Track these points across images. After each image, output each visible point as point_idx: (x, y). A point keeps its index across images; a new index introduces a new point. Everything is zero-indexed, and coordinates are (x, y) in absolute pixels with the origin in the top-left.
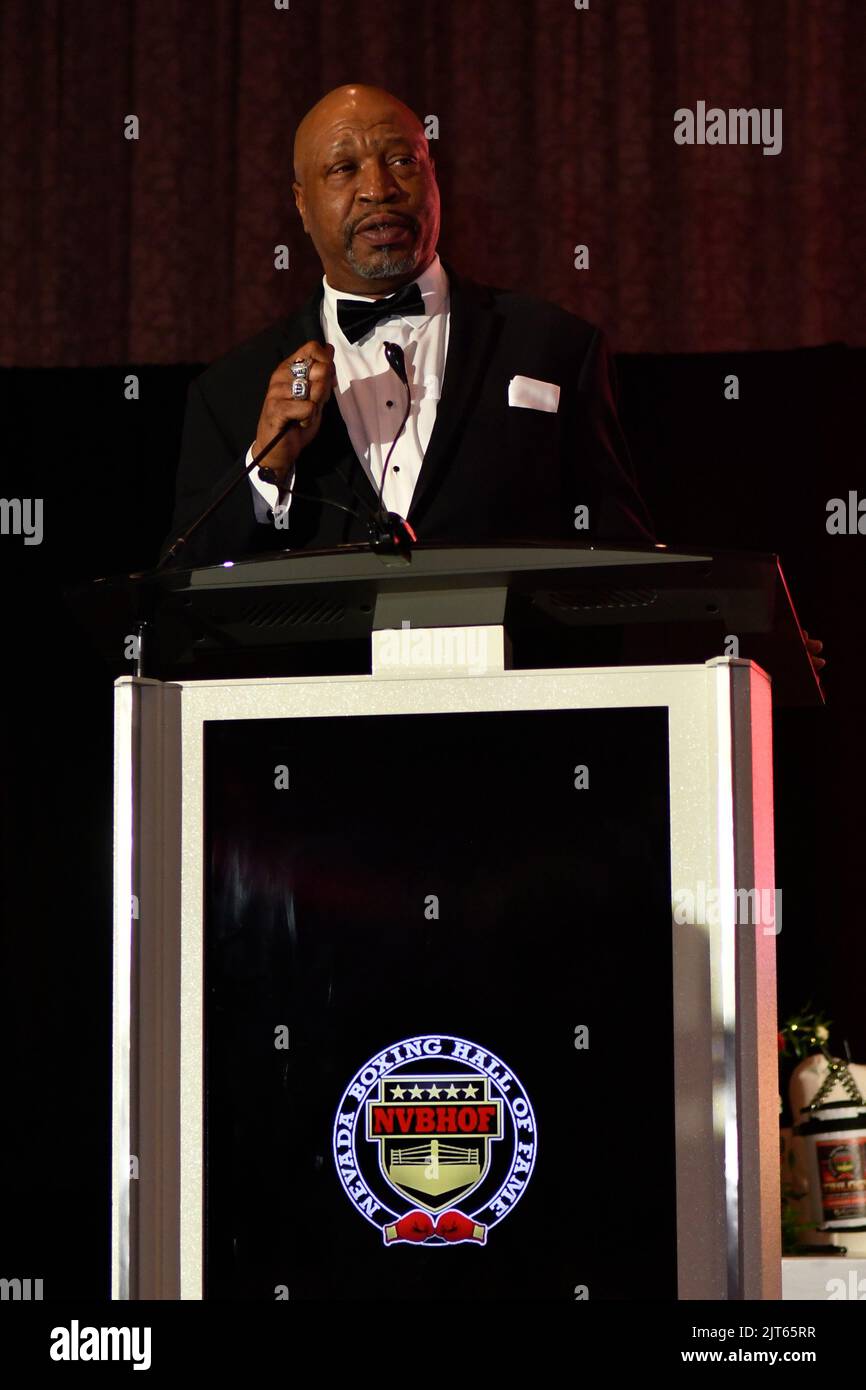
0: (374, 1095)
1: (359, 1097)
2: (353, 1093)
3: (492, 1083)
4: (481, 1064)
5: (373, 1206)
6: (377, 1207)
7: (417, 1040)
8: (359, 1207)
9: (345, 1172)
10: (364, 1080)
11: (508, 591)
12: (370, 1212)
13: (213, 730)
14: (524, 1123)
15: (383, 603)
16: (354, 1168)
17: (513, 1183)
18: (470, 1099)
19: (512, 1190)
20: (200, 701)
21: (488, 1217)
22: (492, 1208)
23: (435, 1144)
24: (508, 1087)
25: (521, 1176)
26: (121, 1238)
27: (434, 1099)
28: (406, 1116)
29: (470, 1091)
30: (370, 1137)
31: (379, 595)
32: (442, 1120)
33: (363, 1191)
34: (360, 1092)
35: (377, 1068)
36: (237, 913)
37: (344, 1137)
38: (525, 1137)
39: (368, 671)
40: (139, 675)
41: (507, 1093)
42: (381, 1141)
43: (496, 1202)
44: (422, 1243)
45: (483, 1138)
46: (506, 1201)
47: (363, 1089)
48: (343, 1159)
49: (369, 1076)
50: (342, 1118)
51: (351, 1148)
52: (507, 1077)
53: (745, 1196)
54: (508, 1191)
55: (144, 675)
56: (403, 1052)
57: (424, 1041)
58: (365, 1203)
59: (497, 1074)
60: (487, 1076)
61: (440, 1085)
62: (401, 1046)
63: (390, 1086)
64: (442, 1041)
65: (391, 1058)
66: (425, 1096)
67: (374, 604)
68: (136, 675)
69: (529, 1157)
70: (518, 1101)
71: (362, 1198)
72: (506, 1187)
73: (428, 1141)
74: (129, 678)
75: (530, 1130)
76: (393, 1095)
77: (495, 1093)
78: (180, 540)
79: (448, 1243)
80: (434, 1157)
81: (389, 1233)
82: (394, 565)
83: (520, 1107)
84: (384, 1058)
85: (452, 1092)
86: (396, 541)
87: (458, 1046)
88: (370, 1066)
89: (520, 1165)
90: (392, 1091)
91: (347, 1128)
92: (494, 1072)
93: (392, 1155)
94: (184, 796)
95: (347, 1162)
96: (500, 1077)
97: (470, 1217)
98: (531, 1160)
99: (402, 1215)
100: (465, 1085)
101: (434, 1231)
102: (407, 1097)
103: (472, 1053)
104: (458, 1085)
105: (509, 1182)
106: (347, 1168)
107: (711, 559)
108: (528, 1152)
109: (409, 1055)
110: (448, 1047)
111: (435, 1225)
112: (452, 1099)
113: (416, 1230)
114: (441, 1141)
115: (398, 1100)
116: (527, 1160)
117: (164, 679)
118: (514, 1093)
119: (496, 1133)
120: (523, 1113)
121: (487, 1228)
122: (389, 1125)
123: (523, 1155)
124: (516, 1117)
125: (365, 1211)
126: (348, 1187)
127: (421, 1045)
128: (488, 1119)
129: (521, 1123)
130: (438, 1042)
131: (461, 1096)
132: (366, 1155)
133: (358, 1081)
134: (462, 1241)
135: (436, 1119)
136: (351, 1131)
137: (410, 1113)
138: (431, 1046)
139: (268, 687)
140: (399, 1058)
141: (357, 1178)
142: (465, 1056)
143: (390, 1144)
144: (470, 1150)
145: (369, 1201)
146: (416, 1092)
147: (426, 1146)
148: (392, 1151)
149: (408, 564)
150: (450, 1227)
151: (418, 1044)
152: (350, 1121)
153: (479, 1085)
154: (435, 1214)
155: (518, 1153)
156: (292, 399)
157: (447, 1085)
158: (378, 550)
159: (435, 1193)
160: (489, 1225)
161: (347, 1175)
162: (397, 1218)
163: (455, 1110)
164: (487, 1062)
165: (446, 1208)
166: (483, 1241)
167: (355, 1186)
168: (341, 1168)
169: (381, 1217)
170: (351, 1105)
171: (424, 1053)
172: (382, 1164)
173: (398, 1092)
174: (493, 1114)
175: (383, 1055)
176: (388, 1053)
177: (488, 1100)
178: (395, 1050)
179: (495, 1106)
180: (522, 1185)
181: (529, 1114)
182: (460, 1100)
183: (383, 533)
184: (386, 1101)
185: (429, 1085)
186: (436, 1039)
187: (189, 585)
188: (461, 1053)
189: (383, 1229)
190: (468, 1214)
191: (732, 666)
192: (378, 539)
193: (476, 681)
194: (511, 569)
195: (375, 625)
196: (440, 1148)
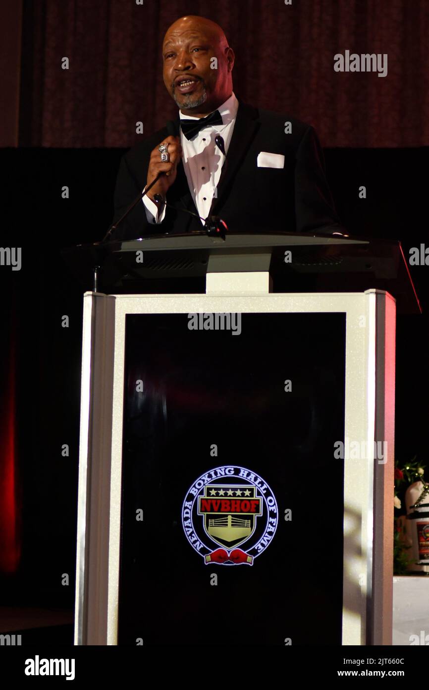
0: (201, 493)
1: (195, 494)
2: (191, 492)
3: (258, 489)
4: (253, 480)
5: (200, 546)
6: (202, 546)
7: (223, 468)
8: (193, 546)
9: (187, 529)
10: (197, 486)
11: (272, 256)
12: (199, 548)
13: (130, 318)
14: (272, 508)
15: (212, 260)
16: (191, 528)
17: (267, 537)
18: (247, 496)
19: (266, 540)
20: (124, 304)
21: (255, 552)
22: (256, 548)
23: (230, 518)
24: (265, 491)
25: (270, 533)
26: (81, 557)
27: (230, 496)
28: (216, 503)
29: (247, 493)
30: (199, 513)
31: (210, 257)
32: (233, 506)
33: (195, 539)
34: (195, 492)
35: (204, 481)
36: (139, 405)
37: (187, 513)
38: (273, 515)
39: (204, 292)
40: (95, 291)
41: (264, 494)
42: (204, 515)
43: (258, 546)
44: (222, 564)
45: (253, 515)
46: (263, 545)
47: (197, 490)
48: (186, 523)
49: (199, 484)
50: (187, 504)
51: (190, 518)
52: (265, 487)
54: (264, 540)
55: (97, 292)
56: (216, 473)
57: (226, 468)
58: (196, 544)
59: (260, 485)
60: (255, 485)
61: (233, 489)
62: (215, 471)
63: (209, 489)
64: (234, 468)
65: (210, 476)
66: (226, 494)
67: (208, 260)
68: (94, 291)
69: (274, 524)
70: (270, 498)
71: (195, 542)
72: (263, 538)
73: (227, 516)
74: (91, 293)
75: (275, 512)
76: (210, 493)
77: (259, 494)
78: (113, 227)
79: (235, 564)
80: (230, 523)
81: (207, 558)
82: (217, 242)
83: (271, 501)
84: (207, 476)
85: (239, 493)
86: (218, 230)
87: (242, 471)
88: (200, 479)
89: (270, 528)
90: (211, 492)
91: (188, 508)
92: (259, 484)
93: (210, 522)
94: (116, 349)
95: (188, 525)
96: (261, 486)
97: (245, 552)
98: (275, 526)
99: (213, 550)
100: (245, 489)
101: (229, 558)
102: (217, 495)
103: (248, 475)
104: (241, 489)
105: (264, 536)
107: (368, 243)
108: (274, 522)
109: (219, 475)
110: (237, 472)
111: (229, 556)
112: (239, 496)
113: (220, 557)
114: (233, 516)
115: (213, 496)
116: (273, 526)
117: (107, 293)
118: (268, 494)
119: (259, 513)
120: (272, 504)
121: (254, 558)
122: (208, 508)
123: (271, 524)
124: (269, 506)
125: (196, 548)
126: (188, 536)
127: (225, 470)
128: (255, 506)
129: (271, 508)
130: (232, 469)
131: (243, 495)
132: (197, 521)
133: (194, 486)
134: (241, 564)
135: (230, 505)
136: (190, 510)
137: (219, 502)
138: (229, 471)
139: (156, 298)
140: (214, 476)
141: (193, 532)
142: (245, 476)
143: (209, 517)
144: (246, 521)
145: (198, 543)
146: (222, 492)
147: (226, 518)
148: (210, 520)
149: (224, 242)
150: (236, 556)
151: (223, 470)
152: (190, 505)
153: (251, 490)
154: (229, 550)
155: (269, 523)
156: (162, 162)
157: (236, 489)
158: (210, 235)
159: (229, 540)
160: (254, 556)
161: (188, 531)
162: (211, 552)
163: (240, 502)
164: (256, 479)
165: (234, 548)
166: (251, 564)
167: (192, 536)
168: (185, 527)
169: (203, 551)
170: (191, 497)
171: (226, 474)
172: (204, 526)
173: (213, 492)
174: (258, 504)
175: (206, 474)
176: (209, 473)
177: (256, 497)
178: (212, 472)
179: (259, 500)
180: (271, 538)
181: (275, 504)
182: (242, 497)
183: (212, 227)
184: (207, 496)
185: (228, 489)
186: (232, 468)
187: (120, 249)
188: (243, 475)
189: (204, 557)
190: (245, 551)
191: (377, 293)
192: (209, 229)
193: (255, 298)
194: (273, 245)
195: (208, 270)
196: (232, 519)
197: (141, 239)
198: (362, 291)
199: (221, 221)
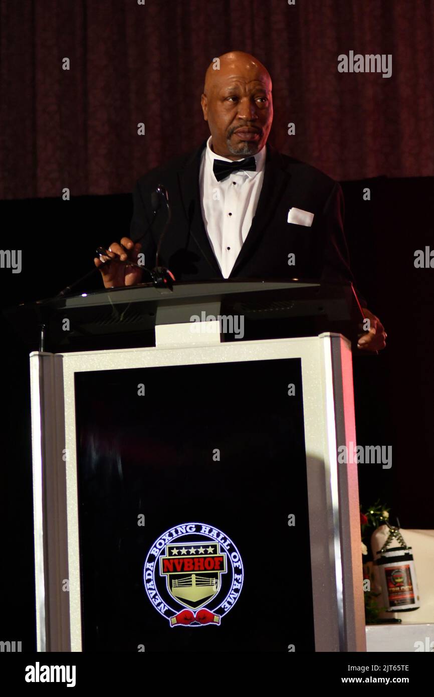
0: (163, 553)
1: (156, 554)
2: (153, 552)
3: (221, 546)
4: (215, 536)
5: (164, 608)
6: (166, 608)
7: (183, 526)
8: (158, 609)
9: (150, 591)
10: (158, 546)
11: (221, 305)
12: (163, 611)
13: (78, 376)
14: (237, 564)
15: (161, 312)
16: (155, 590)
17: (233, 594)
18: (210, 553)
19: (232, 598)
20: (72, 362)
21: (221, 611)
22: (223, 607)
23: (194, 577)
24: (229, 547)
25: (236, 591)
26: (41, 628)
27: (193, 554)
28: (179, 563)
29: (210, 550)
30: (162, 574)
31: (158, 308)
32: (196, 564)
33: (159, 601)
34: (156, 552)
35: (164, 540)
36: (93, 466)
37: (149, 575)
38: (238, 571)
39: (154, 345)
40: (42, 351)
41: (228, 550)
42: (167, 575)
43: (224, 604)
44: (189, 625)
45: (217, 573)
46: (229, 603)
47: (158, 550)
48: (148, 586)
49: (160, 544)
50: (148, 565)
51: (153, 580)
52: (228, 542)
53: (346, 596)
54: (230, 598)
55: (43, 351)
56: (177, 532)
57: (187, 526)
58: (160, 607)
59: (223, 541)
60: (218, 542)
61: (195, 547)
62: (176, 529)
63: (171, 549)
64: (196, 525)
65: (171, 535)
66: (188, 553)
67: (156, 312)
69: (240, 581)
70: (234, 554)
71: (159, 604)
72: (229, 596)
73: (190, 575)
74: (37, 353)
75: (240, 568)
76: (172, 553)
77: (222, 550)
79: (202, 625)
80: (194, 582)
81: (173, 621)
82: (164, 293)
83: (235, 557)
84: (167, 535)
85: (201, 550)
86: (165, 281)
87: (204, 528)
88: (161, 539)
89: (235, 585)
90: (172, 551)
91: (150, 570)
92: (221, 540)
93: (173, 582)
94: (66, 409)
95: (151, 587)
96: (224, 542)
97: (212, 612)
98: (241, 583)
99: (179, 611)
100: (208, 547)
101: (195, 619)
102: (179, 553)
103: (210, 531)
104: (204, 547)
105: (230, 594)
106: (151, 589)
107: (319, 285)
108: (239, 579)
109: (180, 533)
110: (199, 528)
111: (195, 616)
112: (202, 554)
113: (186, 619)
114: (197, 575)
115: (175, 555)
116: (239, 583)
117: (54, 352)
118: (231, 550)
119: (223, 570)
120: (236, 560)
121: (221, 617)
122: (171, 568)
123: (237, 580)
124: (233, 562)
125: (160, 610)
126: (152, 599)
127: (186, 528)
128: (219, 563)
129: (235, 564)
130: (194, 526)
131: (206, 552)
132: (160, 582)
133: (155, 546)
134: (208, 624)
135: (194, 564)
136: (152, 571)
137: (181, 561)
138: (190, 528)
139: (105, 355)
140: (175, 535)
141: (156, 594)
142: (207, 533)
143: (172, 577)
144: (211, 579)
145: (162, 605)
146: (184, 551)
147: (189, 577)
148: (173, 580)
149: (172, 292)
150: (202, 617)
151: (184, 527)
152: (152, 566)
153: (214, 547)
154: (194, 611)
155: (235, 580)
157: (199, 547)
158: (157, 286)
159: (194, 600)
160: (221, 615)
161: (151, 593)
162: (176, 614)
163: (203, 559)
164: (218, 535)
165: (200, 608)
166: (219, 623)
167: (155, 598)
168: (148, 590)
169: (169, 613)
170: (152, 559)
171: (187, 532)
172: (168, 587)
173: (175, 551)
174: (221, 560)
175: (167, 533)
176: (169, 532)
177: (219, 554)
178: (172, 531)
179: (223, 557)
180: (237, 595)
181: (239, 560)
182: (205, 554)
183: (159, 278)
184: (169, 556)
185: (190, 547)
186: (193, 525)
187: (65, 306)
188: (205, 531)
189: (169, 619)
190: (211, 610)
191: (331, 337)
192: (156, 281)
193: (207, 348)
194: (221, 293)
195: (156, 323)
196: (196, 578)
197: (85, 295)
198: (316, 335)
199: (168, 271)
